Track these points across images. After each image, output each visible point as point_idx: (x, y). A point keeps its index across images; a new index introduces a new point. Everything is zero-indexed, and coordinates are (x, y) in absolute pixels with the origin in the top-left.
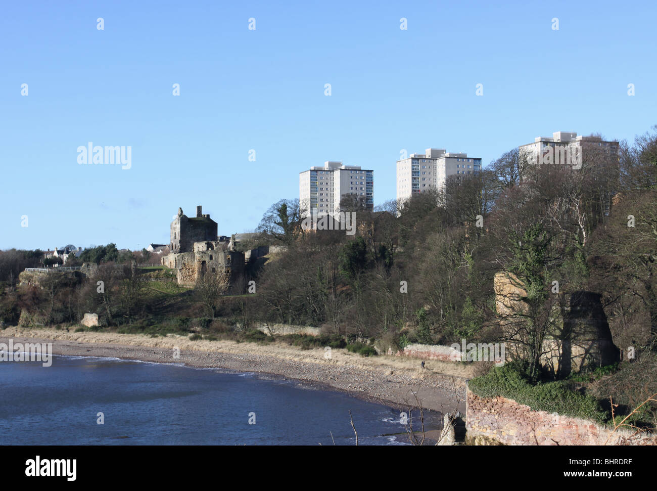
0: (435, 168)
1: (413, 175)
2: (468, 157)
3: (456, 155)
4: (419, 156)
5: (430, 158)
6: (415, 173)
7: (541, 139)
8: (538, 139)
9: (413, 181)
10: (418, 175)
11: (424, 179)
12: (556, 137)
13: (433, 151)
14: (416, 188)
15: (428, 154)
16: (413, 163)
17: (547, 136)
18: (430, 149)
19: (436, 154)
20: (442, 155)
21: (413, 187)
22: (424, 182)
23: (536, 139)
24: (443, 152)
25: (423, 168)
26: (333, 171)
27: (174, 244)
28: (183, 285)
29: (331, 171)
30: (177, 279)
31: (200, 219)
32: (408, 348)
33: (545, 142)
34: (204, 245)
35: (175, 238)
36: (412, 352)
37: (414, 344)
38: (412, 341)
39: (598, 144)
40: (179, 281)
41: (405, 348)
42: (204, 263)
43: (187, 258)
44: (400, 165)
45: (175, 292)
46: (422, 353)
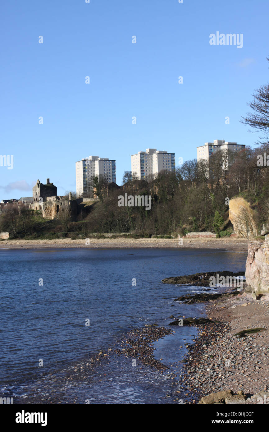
0: (152, 159)
1: (141, 162)
2: (168, 153)
3: (162, 152)
4: (143, 152)
5: (149, 153)
6: (142, 161)
7: (208, 143)
8: (207, 144)
9: (141, 166)
10: (143, 163)
11: (146, 164)
12: (215, 142)
13: (150, 150)
14: (142, 169)
15: (147, 151)
16: (141, 156)
17: (211, 142)
18: (149, 149)
19: (152, 152)
20: (155, 152)
21: (141, 169)
22: (147, 166)
23: (205, 143)
24: (155, 150)
25: (146, 159)
26: (94, 161)
27: (35, 198)
28: (46, 218)
29: (93, 161)
30: (42, 215)
31: (49, 185)
32: (189, 234)
33: (210, 145)
34: (54, 197)
35: (36, 195)
36: (190, 236)
37: (191, 233)
38: (190, 231)
39: (236, 146)
40: (44, 216)
41: (187, 235)
42: (58, 206)
43: (47, 204)
44: (133, 157)
45: (44, 221)
46: (195, 236)
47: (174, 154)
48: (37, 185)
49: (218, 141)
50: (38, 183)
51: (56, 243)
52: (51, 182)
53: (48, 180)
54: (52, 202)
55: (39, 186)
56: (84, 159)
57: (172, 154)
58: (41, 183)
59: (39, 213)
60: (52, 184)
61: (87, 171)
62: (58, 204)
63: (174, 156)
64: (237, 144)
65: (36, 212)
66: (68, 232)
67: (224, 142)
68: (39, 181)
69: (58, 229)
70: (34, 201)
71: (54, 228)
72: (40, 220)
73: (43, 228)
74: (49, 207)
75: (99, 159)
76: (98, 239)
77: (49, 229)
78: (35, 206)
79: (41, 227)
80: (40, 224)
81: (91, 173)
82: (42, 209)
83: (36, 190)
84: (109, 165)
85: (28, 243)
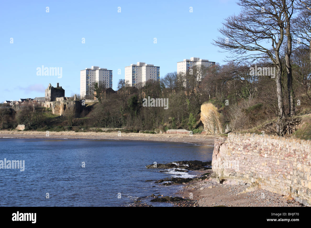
0: (141, 70)
1: (133, 73)
2: (154, 66)
3: (150, 65)
4: (134, 65)
5: (139, 66)
6: (133, 72)
7: (186, 60)
8: (185, 60)
9: (133, 75)
10: (135, 73)
11: (137, 75)
12: (192, 59)
13: (140, 63)
14: (134, 78)
15: (138, 64)
16: (132, 68)
17: (188, 59)
18: (139, 62)
19: (142, 65)
20: (144, 65)
21: (133, 78)
22: (137, 76)
23: (184, 60)
24: (144, 64)
25: (137, 70)
26: (96, 70)
27: (47, 98)
28: (55, 114)
29: (94, 70)
30: (52, 112)
31: (58, 88)
32: (168, 131)
33: (188, 61)
34: (62, 98)
35: (48, 96)
36: (170, 132)
37: (171, 130)
38: (170, 128)
39: (208, 62)
40: (53, 113)
41: (167, 131)
42: (65, 105)
43: (57, 103)
44: (126, 69)
45: (53, 117)
46: (174, 132)
47: (159, 67)
48: (49, 88)
49: (194, 58)
50: (50, 86)
51: (63, 134)
52: (60, 86)
53: (58, 84)
54: (61, 102)
55: (51, 89)
56: (87, 69)
57: (157, 67)
58: (52, 86)
59: (49, 110)
60: (61, 87)
61: (89, 78)
62: (65, 104)
63: (159, 69)
64: (209, 61)
65: (48, 109)
66: (72, 126)
67: (199, 59)
68: (51, 85)
69: (65, 124)
70: (46, 100)
71: (61, 122)
72: (51, 116)
73: (53, 122)
74: (58, 105)
75: (100, 69)
76: (97, 132)
77: (57, 123)
78: (47, 104)
79: (51, 121)
80: (50, 119)
81: (93, 80)
82: (52, 107)
83: (47, 92)
84: (107, 74)
85: (40, 134)
